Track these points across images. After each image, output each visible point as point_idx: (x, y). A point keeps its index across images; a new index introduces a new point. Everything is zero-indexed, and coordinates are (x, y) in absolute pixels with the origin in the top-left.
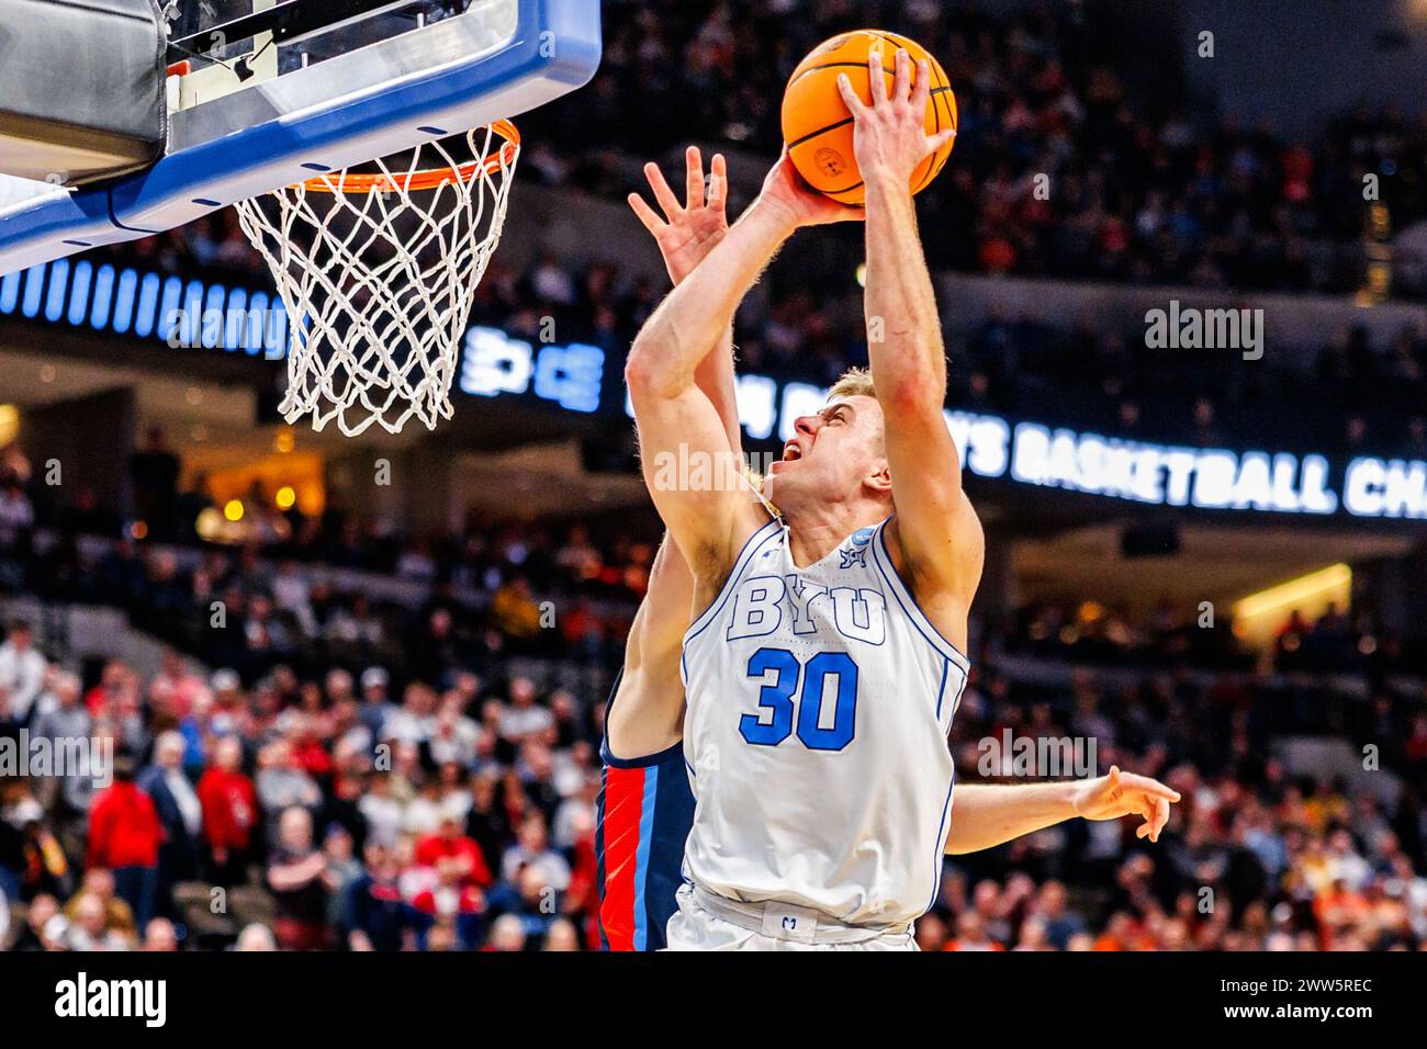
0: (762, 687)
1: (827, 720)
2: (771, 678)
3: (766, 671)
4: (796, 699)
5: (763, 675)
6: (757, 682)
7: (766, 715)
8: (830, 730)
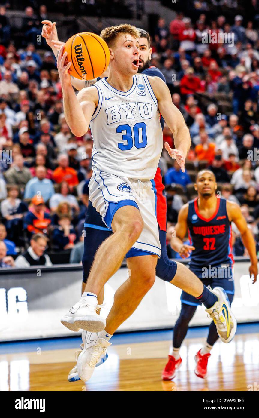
0: (122, 135)
1: (141, 141)
2: (124, 132)
3: (122, 131)
4: (133, 137)
5: (122, 132)
6: (121, 134)
7: (125, 143)
8: (142, 143)
